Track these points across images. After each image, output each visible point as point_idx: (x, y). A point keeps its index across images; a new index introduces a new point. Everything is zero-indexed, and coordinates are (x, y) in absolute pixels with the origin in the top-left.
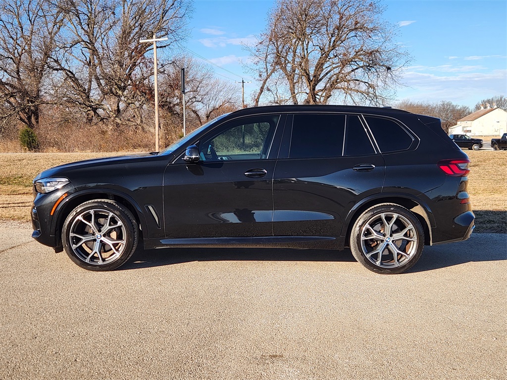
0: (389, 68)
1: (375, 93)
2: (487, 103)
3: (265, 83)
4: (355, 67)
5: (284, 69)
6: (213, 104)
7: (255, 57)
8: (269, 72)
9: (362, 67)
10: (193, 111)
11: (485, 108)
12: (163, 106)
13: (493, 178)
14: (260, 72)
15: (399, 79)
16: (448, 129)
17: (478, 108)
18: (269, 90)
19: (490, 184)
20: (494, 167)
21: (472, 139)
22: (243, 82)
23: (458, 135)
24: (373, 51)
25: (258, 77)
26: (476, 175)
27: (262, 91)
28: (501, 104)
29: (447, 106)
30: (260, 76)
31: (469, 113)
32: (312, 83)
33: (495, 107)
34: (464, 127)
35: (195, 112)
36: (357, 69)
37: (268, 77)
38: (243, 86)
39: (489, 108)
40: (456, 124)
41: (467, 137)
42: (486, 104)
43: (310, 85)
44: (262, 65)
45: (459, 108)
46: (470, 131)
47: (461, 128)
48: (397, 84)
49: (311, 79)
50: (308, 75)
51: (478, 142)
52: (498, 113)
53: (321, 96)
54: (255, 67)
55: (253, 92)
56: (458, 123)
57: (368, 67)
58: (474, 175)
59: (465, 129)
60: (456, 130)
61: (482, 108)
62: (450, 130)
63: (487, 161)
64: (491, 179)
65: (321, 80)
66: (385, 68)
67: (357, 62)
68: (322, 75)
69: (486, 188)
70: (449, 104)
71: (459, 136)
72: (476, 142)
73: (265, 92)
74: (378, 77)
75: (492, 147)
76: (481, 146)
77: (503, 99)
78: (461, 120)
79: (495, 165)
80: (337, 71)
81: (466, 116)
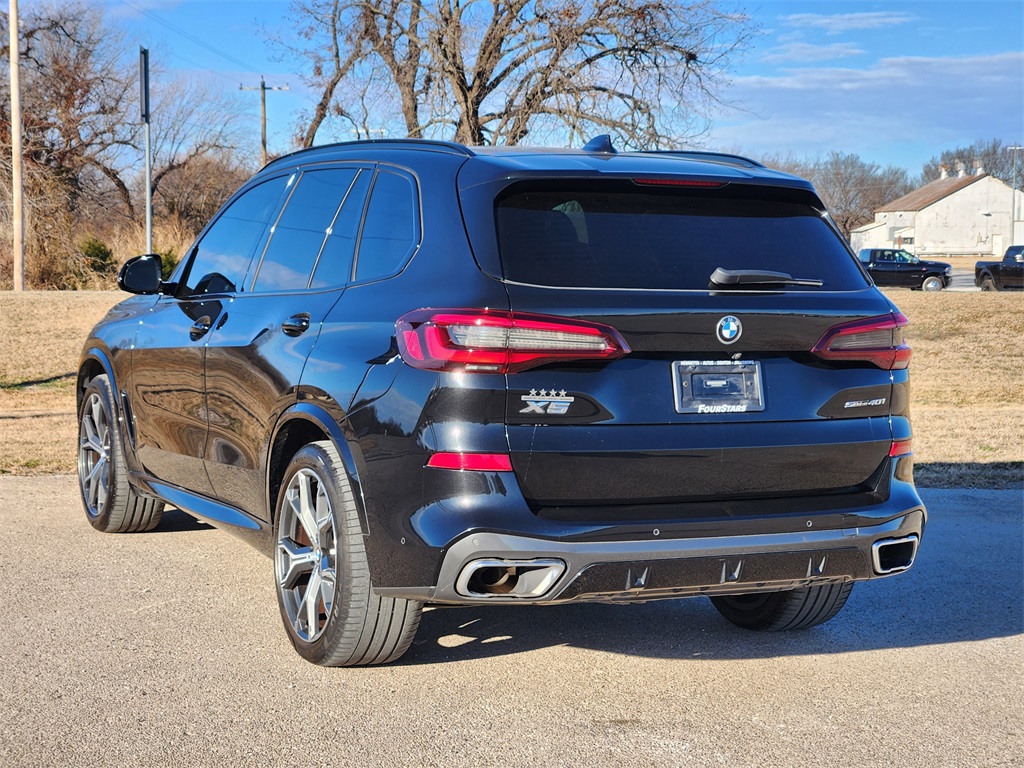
0: (691, 57)
1: (652, 126)
2: (957, 161)
3: (330, 92)
4: (594, 52)
5: (388, 51)
6: (167, 151)
7: (305, 13)
8: (344, 58)
9: (615, 51)
10: (107, 171)
11: (952, 172)
12: (37, 155)
13: (1003, 364)
14: (319, 59)
15: (721, 87)
16: (848, 233)
17: (931, 173)
18: (341, 112)
19: (994, 378)
20: (1001, 335)
21: (922, 264)
22: (264, 87)
23: (883, 251)
24: (647, 7)
25: (310, 73)
26: (956, 355)
27: (322, 116)
28: (996, 162)
29: (846, 167)
30: (318, 71)
31: (908, 189)
32: (472, 95)
33: (980, 171)
34: (893, 229)
35: (112, 174)
36: (601, 55)
37: (341, 73)
38: (264, 101)
39: (961, 174)
40: (871, 220)
41: (907, 257)
42: (954, 164)
43: (466, 101)
44: (322, 38)
45: (880, 172)
46: (911, 240)
47: (884, 230)
48: (714, 102)
49: (469, 83)
50: (460, 69)
51: (939, 272)
52: (990, 190)
53: (499, 132)
54: (302, 44)
55: (295, 118)
56: (879, 216)
57: (632, 52)
58: (951, 354)
59: (896, 236)
60: (871, 238)
61: (944, 175)
62: (854, 237)
63: (983, 320)
64: (996, 366)
65: (494, 85)
66: (679, 56)
67: (599, 37)
68: (497, 72)
69: (987, 388)
70: (852, 162)
71: (886, 253)
72: (932, 270)
73: (331, 116)
74: (660, 81)
75: (978, 285)
76: (946, 282)
77: (999, 151)
78: (886, 207)
79: (1003, 329)
80: (544, 59)
81: (897, 197)
